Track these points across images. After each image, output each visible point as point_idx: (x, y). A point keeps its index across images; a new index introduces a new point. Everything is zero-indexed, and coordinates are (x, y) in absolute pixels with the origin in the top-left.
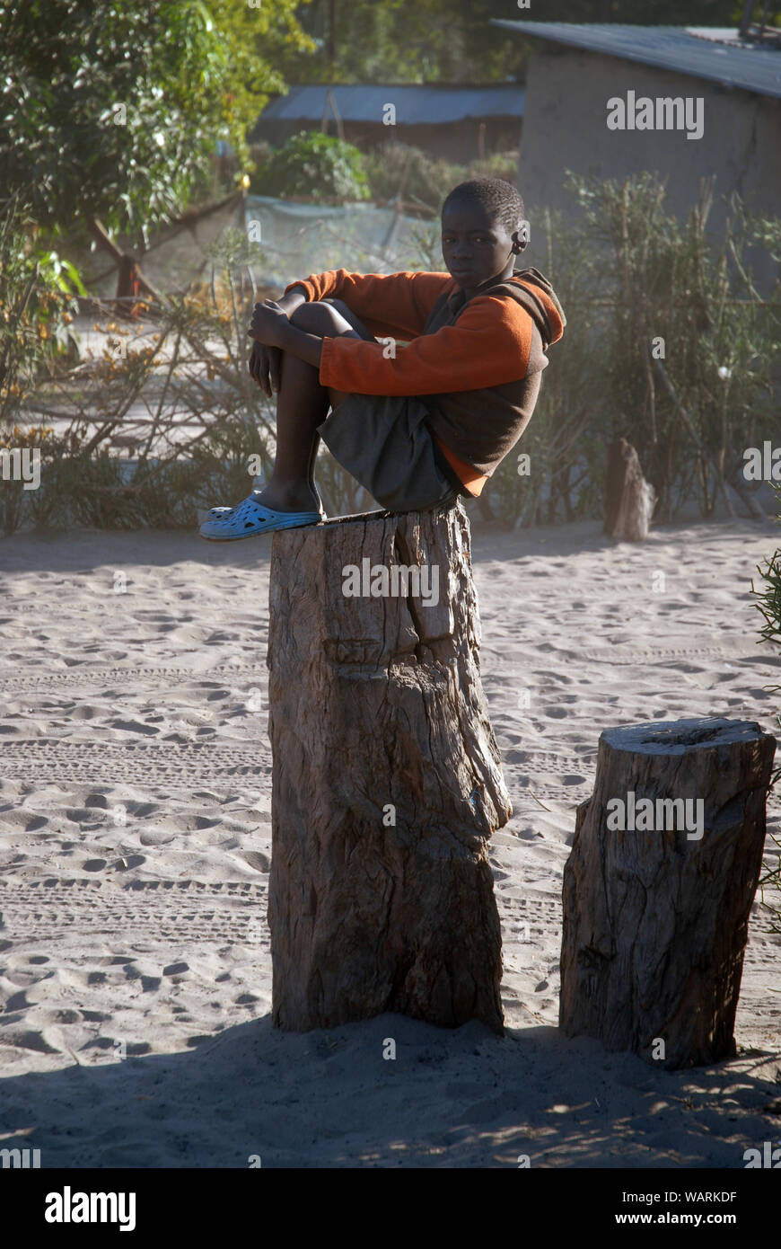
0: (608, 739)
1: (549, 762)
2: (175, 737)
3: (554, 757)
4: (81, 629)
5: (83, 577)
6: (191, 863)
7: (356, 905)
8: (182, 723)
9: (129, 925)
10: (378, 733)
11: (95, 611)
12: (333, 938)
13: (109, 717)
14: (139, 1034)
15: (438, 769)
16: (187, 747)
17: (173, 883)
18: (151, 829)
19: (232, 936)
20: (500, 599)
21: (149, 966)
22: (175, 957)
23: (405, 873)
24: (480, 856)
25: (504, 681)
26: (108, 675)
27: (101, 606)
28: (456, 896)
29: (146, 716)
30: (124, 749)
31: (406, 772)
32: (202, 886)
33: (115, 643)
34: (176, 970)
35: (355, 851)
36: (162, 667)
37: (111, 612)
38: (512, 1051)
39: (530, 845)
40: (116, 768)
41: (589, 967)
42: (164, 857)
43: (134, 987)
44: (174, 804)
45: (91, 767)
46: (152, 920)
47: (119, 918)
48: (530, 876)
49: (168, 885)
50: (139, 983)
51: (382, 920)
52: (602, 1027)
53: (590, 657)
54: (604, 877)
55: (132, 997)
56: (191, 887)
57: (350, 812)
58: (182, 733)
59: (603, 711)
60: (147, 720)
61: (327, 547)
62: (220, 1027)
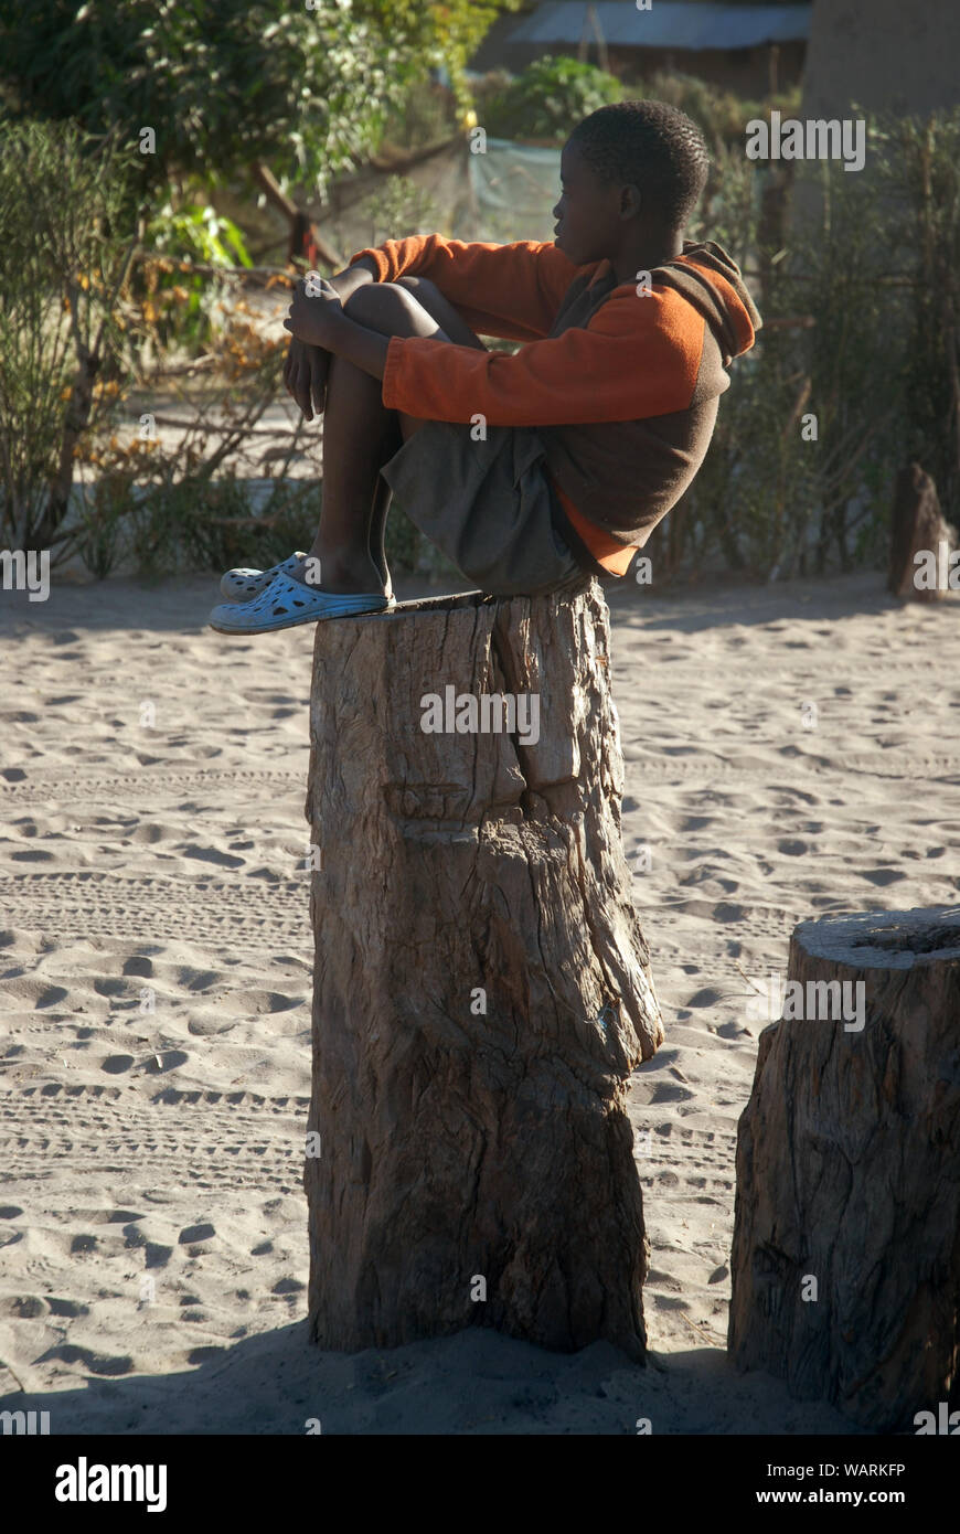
0: (804, 939)
1: (773, 921)
2: (264, 873)
3: (780, 914)
4: (169, 712)
5: (187, 639)
6: (251, 1065)
7: (428, 1170)
8: (278, 852)
9: (146, 1160)
10: (462, 922)
11: (194, 686)
12: (395, 1217)
13: (181, 841)
14: (122, 1340)
15: (551, 975)
16: (277, 887)
17: (221, 1095)
18: (205, 1010)
19: (288, 1181)
20: (738, 679)
21: (160, 1227)
22: (201, 1212)
23: (500, 1124)
24: (612, 1104)
25: (726, 799)
26: (192, 779)
27: (204, 680)
28: (576, 1161)
29: (232, 840)
30: (193, 888)
31: (503, 978)
32: (259, 1100)
33: (211, 733)
34: (197, 1234)
35: (427, 1094)
36: (266, 770)
37: (214, 688)
38: (655, 1390)
39: (731, 1047)
40: (175, 917)
41: (769, 1271)
42: (216, 1055)
43: (133, 1259)
44: (244, 973)
45: (142, 915)
46: (180, 1152)
47: (134, 1148)
48: (726, 1096)
49: (213, 1097)
50: (141, 1253)
51: (466, 1194)
52: (786, 1362)
53: (850, 765)
54: (792, 1143)
55: (127, 1277)
56: (244, 1101)
57: (420, 1036)
58: (275, 867)
59: (857, 847)
60: (233, 847)
61: (390, 646)
62: (241, 1332)
